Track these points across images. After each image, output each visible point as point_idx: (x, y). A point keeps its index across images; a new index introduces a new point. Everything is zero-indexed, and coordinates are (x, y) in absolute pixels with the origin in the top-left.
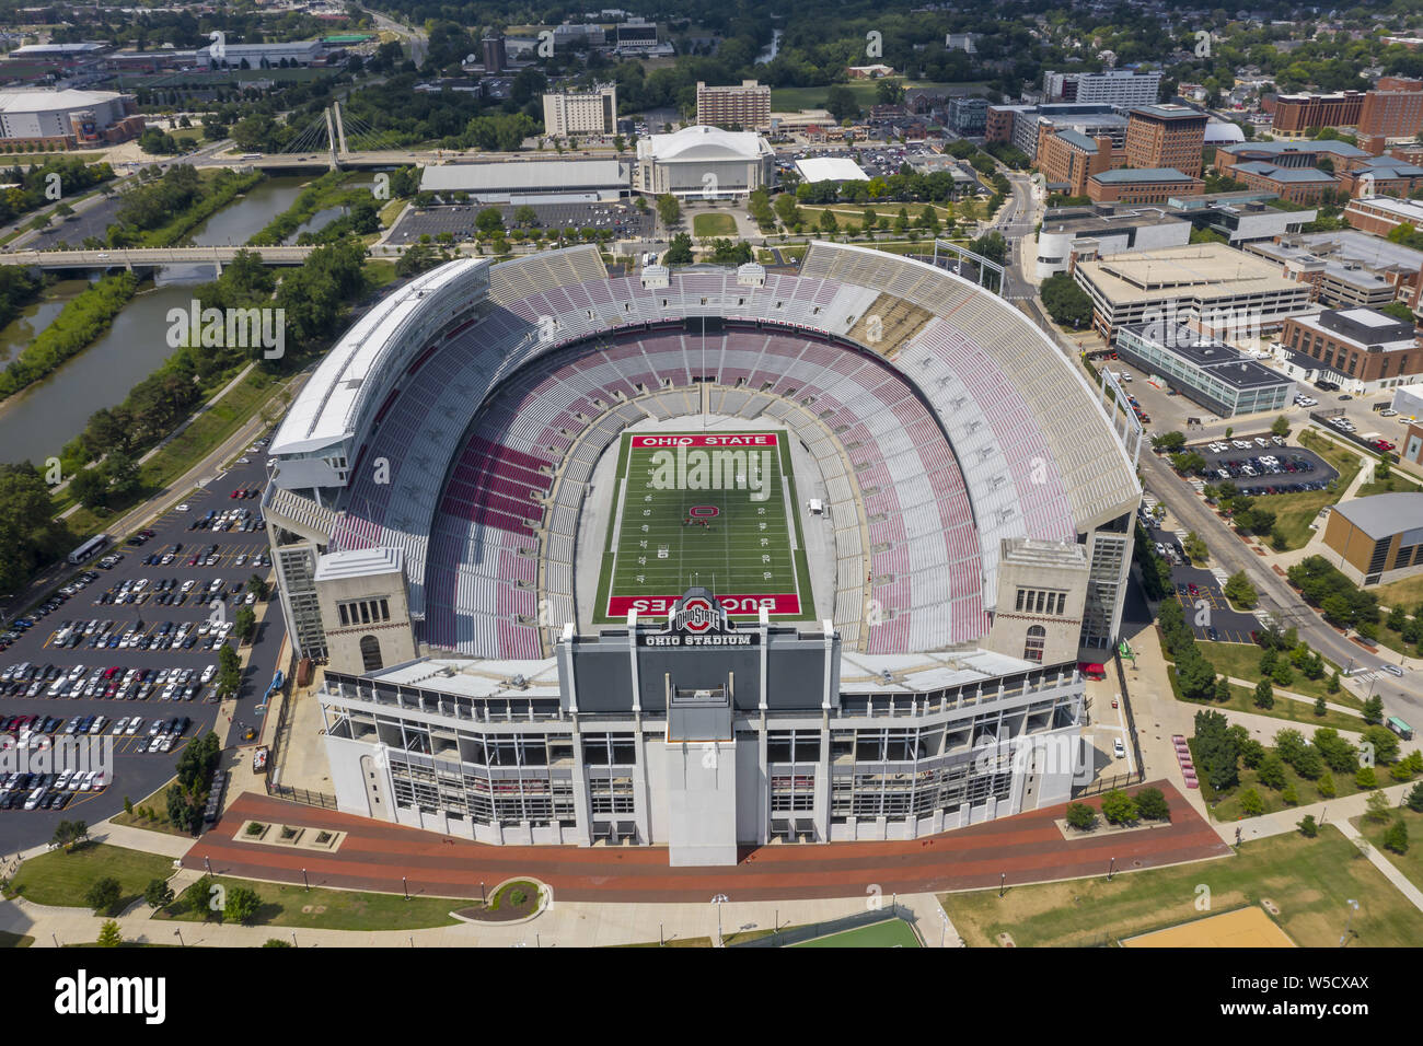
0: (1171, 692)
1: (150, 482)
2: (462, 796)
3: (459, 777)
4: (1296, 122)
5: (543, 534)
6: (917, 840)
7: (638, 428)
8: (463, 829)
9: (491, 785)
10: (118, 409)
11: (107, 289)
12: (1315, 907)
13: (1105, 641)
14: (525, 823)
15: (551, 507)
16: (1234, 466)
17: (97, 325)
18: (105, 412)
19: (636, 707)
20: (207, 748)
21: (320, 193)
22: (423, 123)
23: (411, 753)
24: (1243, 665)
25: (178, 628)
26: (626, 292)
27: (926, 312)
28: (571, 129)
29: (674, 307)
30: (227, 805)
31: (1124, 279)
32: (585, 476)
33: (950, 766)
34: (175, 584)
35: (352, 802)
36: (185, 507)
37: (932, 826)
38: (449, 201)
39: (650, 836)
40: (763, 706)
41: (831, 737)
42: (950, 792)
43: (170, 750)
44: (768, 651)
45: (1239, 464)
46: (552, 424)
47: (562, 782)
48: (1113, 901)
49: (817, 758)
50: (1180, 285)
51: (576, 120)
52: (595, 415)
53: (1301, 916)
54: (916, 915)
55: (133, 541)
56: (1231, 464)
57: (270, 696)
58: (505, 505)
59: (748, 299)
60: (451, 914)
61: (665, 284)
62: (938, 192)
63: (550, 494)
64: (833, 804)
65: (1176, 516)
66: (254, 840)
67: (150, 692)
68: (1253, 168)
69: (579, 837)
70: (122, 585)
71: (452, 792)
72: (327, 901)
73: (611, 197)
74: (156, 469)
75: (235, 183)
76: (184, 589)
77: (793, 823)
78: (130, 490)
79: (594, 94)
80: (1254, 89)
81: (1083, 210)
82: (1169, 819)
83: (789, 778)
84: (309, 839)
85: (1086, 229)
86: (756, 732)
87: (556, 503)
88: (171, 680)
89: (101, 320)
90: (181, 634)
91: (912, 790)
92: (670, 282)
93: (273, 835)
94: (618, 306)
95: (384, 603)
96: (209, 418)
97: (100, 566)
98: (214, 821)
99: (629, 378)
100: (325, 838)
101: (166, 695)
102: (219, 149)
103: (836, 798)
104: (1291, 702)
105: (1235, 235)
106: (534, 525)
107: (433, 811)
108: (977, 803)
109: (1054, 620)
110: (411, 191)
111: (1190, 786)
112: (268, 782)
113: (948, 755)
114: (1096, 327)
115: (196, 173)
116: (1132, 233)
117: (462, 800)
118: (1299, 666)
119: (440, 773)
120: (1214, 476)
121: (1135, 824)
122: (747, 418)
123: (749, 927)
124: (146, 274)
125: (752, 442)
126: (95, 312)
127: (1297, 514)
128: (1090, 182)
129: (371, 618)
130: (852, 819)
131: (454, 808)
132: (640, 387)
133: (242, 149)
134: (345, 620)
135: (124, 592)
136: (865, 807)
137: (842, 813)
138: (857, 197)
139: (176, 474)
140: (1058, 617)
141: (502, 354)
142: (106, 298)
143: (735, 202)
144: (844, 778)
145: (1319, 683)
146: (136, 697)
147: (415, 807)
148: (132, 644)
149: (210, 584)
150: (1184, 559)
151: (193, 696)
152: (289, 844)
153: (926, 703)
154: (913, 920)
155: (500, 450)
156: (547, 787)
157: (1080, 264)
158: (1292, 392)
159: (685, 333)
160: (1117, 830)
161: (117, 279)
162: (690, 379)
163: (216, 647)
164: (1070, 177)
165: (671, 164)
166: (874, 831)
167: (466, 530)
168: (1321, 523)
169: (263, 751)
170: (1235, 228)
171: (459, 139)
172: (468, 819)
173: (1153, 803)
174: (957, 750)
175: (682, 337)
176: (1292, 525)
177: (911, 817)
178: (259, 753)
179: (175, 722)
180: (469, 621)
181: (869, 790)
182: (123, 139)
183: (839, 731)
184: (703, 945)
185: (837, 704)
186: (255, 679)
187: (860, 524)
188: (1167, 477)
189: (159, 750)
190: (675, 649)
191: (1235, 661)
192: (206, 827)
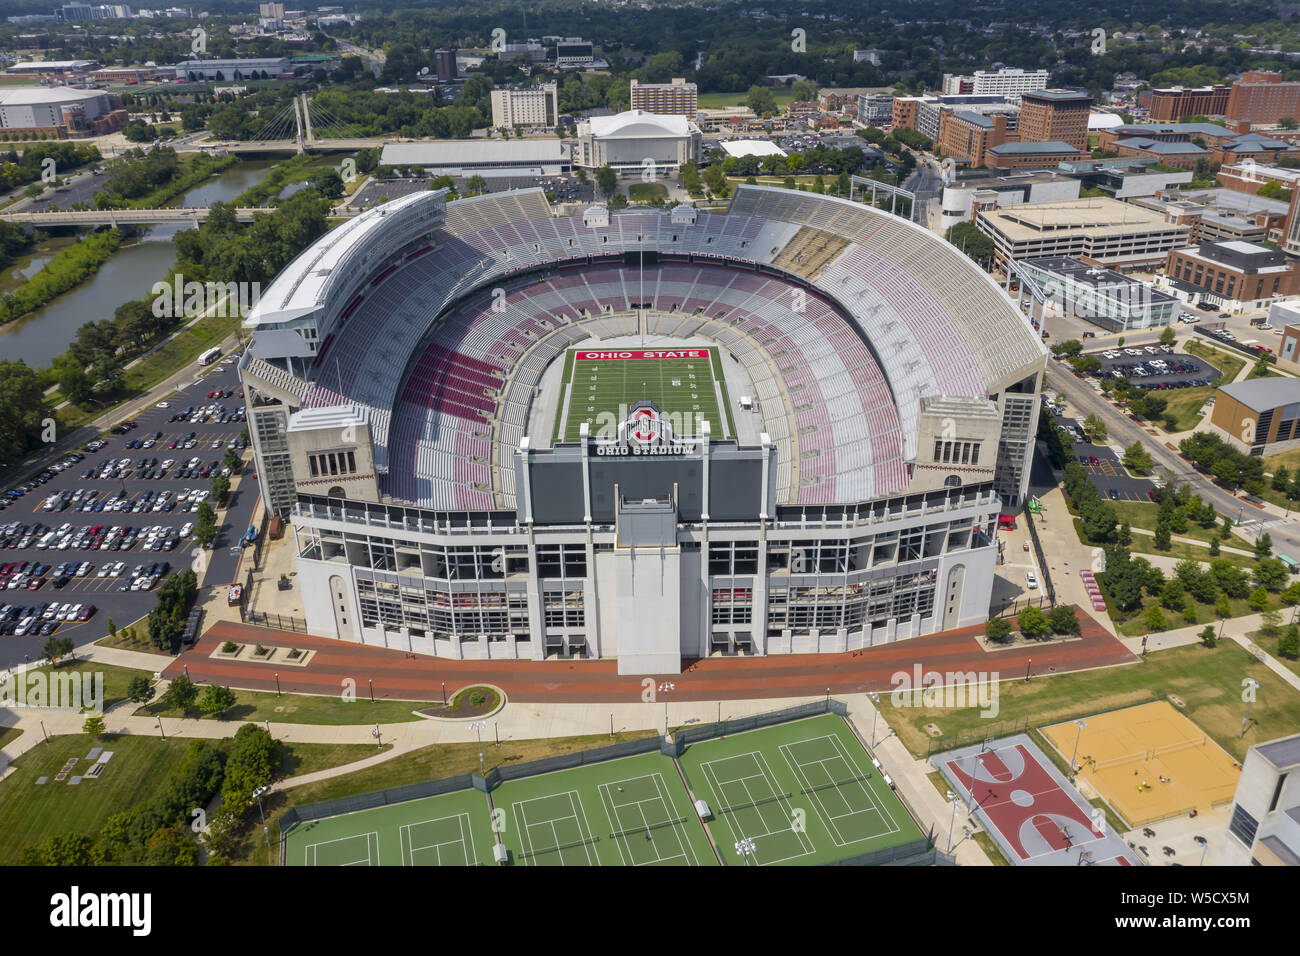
0: (1077, 538)
1: (132, 385)
2: (424, 612)
3: (421, 592)
4: (1170, 113)
5: (496, 423)
6: (847, 653)
7: (582, 346)
8: (424, 646)
9: (451, 599)
10: (105, 322)
11: (93, 242)
12: (1218, 701)
13: (1015, 498)
14: (483, 637)
15: (503, 402)
16: (1128, 369)
17: (85, 270)
18: (92, 325)
19: (588, 518)
20: (186, 581)
21: (288, 171)
22: (381, 117)
23: (377, 571)
24: (1142, 518)
25: (159, 495)
26: (570, 229)
27: (843, 240)
28: (516, 122)
29: (613, 243)
30: (205, 629)
31: (1022, 223)
32: (534, 379)
33: (879, 580)
34: (155, 462)
35: (321, 625)
36: (165, 405)
37: (861, 640)
38: (405, 174)
39: (599, 649)
40: (705, 516)
41: (768, 549)
42: (878, 606)
43: (151, 588)
44: (710, 461)
45: (1131, 367)
46: (504, 338)
47: (517, 595)
48: (1030, 699)
49: (754, 571)
50: (1072, 227)
51: (521, 113)
52: (542, 333)
53: (1205, 708)
54: (848, 710)
55: (117, 431)
56: (1124, 367)
57: (244, 547)
58: (461, 398)
59: (681, 236)
60: (414, 712)
61: (605, 223)
62: (850, 164)
63: (502, 393)
64: (771, 617)
65: (1076, 406)
66: (230, 657)
67: (133, 545)
68: (1134, 143)
69: (533, 651)
70: (107, 463)
71: (415, 608)
72: (298, 703)
73: (554, 171)
74: (138, 375)
75: (211, 163)
76: (164, 466)
77: (732, 636)
78: (114, 389)
79: (537, 90)
80: (1131, 89)
81: (981, 172)
82: (1080, 635)
83: (729, 591)
84: (281, 656)
85: (985, 186)
86: (698, 544)
87: (507, 400)
88: (152, 535)
89: (88, 266)
90: (161, 500)
91: (843, 602)
92: (610, 222)
93: (247, 654)
94: (563, 241)
95: (351, 455)
96: (187, 336)
97: (87, 450)
98: (192, 642)
99: (573, 305)
100: (296, 655)
101: (147, 546)
102: (196, 138)
103: (772, 610)
104: (1188, 546)
105: (1119, 193)
106: (490, 416)
107: (397, 630)
108: (903, 620)
109: (969, 470)
110: (372, 165)
111: (1098, 609)
112: (243, 612)
113: (876, 568)
114: (997, 266)
115: (175, 156)
116: (1027, 190)
117: (424, 616)
118: (1193, 518)
119: (404, 589)
120: (1110, 375)
121: (1048, 638)
122: (680, 337)
123: (694, 721)
124: (130, 232)
125: (686, 355)
126: (84, 258)
127: (1186, 404)
128: (987, 154)
129: (339, 470)
130: (787, 632)
131: (417, 626)
132: (583, 312)
133: (217, 138)
134: (314, 471)
135: (109, 468)
136: (800, 619)
137: (778, 626)
138: (777, 170)
139: (156, 381)
140: (973, 467)
141: (457, 277)
142: (93, 249)
143: (667, 174)
144: (779, 591)
145: (1212, 531)
146: (119, 548)
147: (380, 626)
148: (116, 508)
149: (188, 462)
150: (1084, 438)
151: (173, 547)
152: (262, 660)
153: (856, 515)
154: (846, 714)
155: (455, 356)
156: (503, 600)
157: (982, 213)
158: (1176, 311)
159: (623, 266)
160: (1032, 643)
161: (104, 235)
162: (629, 305)
163: (194, 509)
164: (969, 152)
165: (608, 141)
166: (809, 644)
167: (424, 415)
168: (1208, 410)
169: (238, 588)
170: (1120, 187)
171: (415, 130)
172: (429, 635)
173: (1065, 621)
174: (884, 565)
175: (621, 271)
176: (1182, 412)
177: (842, 630)
178: (234, 589)
179: (155, 567)
180: (428, 483)
181: (803, 603)
182: (109, 131)
183: (775, 543)
184: (650, 735)
185: (773, 515)
186: (229, 535)
187: (787, 414)
188: (1066, 377)
189: (140, 588)
190: (624, 460)
191: (1135, 515)
192: (184, 647)
